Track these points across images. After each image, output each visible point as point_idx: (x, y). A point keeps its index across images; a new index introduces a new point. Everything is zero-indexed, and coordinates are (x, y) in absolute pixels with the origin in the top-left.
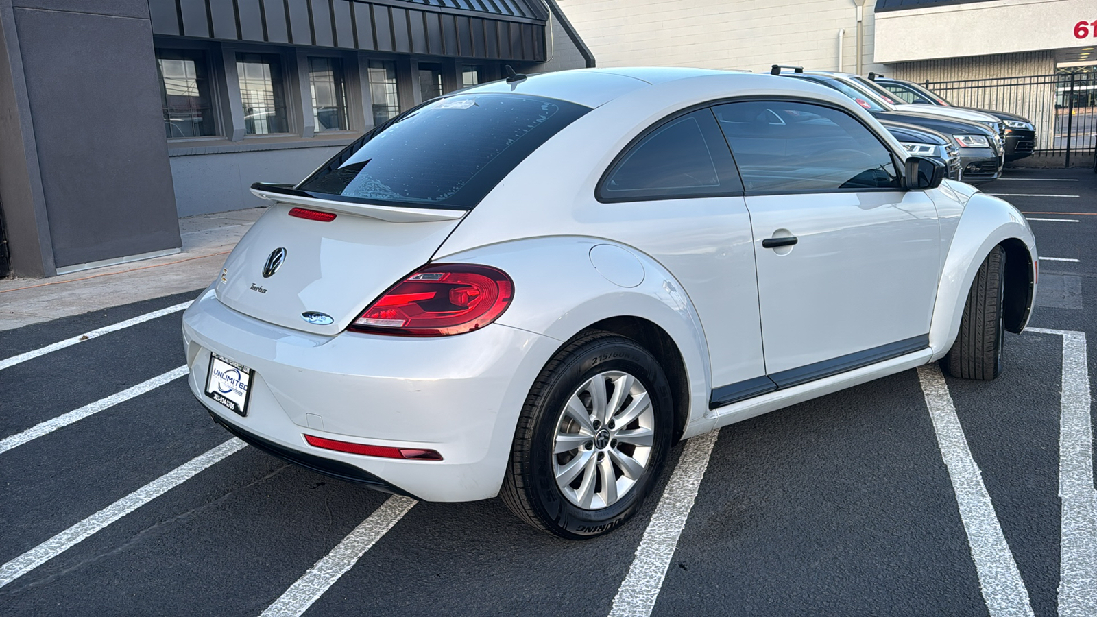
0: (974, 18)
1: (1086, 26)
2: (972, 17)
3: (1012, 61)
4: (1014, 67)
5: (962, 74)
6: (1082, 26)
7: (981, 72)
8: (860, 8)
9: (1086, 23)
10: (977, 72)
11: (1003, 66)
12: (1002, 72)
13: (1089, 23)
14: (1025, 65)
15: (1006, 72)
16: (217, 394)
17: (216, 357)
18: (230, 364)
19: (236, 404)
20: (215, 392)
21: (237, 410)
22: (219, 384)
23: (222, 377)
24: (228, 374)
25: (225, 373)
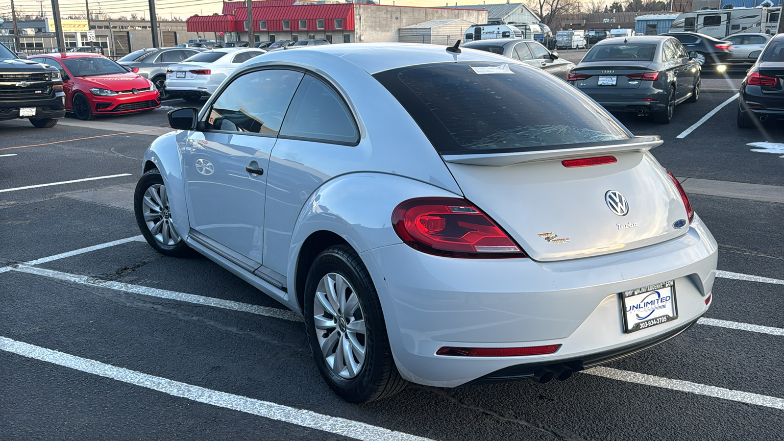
16: (642, 323)
17: (628, 296)
18: (648, 291)
19: (666, 316)
20: (639, 324)
21: (669, 319)
22: (637, 315)
23: (640, 308)
24: (645, 301)
25: (642, 302)
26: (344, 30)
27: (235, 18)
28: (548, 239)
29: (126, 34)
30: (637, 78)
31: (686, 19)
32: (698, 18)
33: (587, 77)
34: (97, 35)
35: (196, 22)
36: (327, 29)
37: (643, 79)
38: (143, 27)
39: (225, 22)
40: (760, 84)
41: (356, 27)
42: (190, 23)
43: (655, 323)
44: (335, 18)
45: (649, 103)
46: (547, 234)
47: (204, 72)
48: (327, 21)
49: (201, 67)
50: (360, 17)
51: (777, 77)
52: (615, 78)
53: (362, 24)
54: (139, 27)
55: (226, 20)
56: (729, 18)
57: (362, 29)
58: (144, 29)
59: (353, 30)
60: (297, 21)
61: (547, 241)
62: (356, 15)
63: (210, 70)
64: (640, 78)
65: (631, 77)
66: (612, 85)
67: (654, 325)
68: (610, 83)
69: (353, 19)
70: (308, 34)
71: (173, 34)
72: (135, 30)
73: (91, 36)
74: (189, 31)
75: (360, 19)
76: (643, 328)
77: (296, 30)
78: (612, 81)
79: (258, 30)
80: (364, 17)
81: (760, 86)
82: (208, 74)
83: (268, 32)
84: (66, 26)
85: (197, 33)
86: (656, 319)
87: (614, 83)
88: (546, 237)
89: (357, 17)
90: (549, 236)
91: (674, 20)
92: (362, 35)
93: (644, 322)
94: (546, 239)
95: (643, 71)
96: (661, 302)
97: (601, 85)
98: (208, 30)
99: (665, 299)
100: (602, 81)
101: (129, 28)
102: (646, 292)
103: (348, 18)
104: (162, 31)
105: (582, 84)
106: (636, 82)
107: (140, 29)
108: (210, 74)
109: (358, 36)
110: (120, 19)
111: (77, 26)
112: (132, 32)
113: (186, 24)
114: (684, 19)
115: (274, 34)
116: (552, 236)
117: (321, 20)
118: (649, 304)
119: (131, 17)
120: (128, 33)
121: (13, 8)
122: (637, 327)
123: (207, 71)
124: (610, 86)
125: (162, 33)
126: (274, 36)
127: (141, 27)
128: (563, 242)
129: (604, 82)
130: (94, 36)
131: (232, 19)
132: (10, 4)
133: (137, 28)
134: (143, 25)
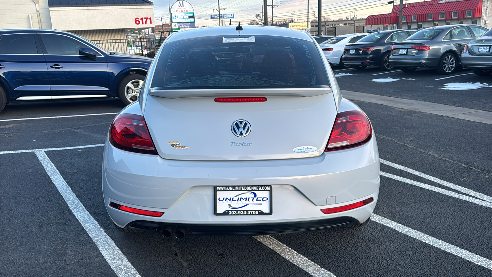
0: (95, 13)
1: (139, 20)
2: (94, 13)
3: (110, 33)
4: (111, 35)
5: (90, 37)
6: (137, 19)
7: (98, 37)
8: (37, 5)
9: (139, 19)
10: (96, 36)
11: (106, 34)
12: (107, 37)
13: (140, 19)
14: (115, 34)
15: (108, 37)
16: (231, 211)
17: (220, 191)
18: (242, 190)
19: (259, 211)
20: (228, 211)
21: (261, 213)
22: (230, 205)
23: (232, 200)
24: (240, 197)
25: (236, 197)
26: (473, 17)
27: (397, 15)
28: (173, 145)
29: (334, 29)
34: (312, 30)
35: (371, 19)
36: (460, 18)
38: (345, 24)
39: (390, 18)
41: (483, 15)
42: (367, 20)
43: (245, 213)
44: (466, 10)
46: (174, 142)
47: (329, 50)
48: (460, 12)
49: (328, 47)
50: (487, 8)
53: (488, 13)
54: (342, 24)
55: (390, 16)
57: (487, 16)
58: (345, 25)
59: (480, 17)
60: (438, 13)
61: (172, 146)
62: (484, 6)
63: (332, 48)
67: (244, 215)
69: (481, 10)
70: (445, 22)
71: (362, 27)
72: (340, 26)
73: (308, 31)
74: (367, 25)
75: (487, 9)
76: (231, 215)
77: (437, 20)
79: (411, 22)
80: (490, 8)
82: (331, 51)
83: (418, 22)
84: (298, 26)
85: (372, 26)
86: (247, 211)
88: (173, 144)
89: (484, 8)
90: (174, 144)
92: (488, 20)
93: (234, 211)
94: (172, 145)
96: (257, 200)
98: (378, 23)
99: (262, 199)
101: (336, 25)
102: (240, 190)
103: (476, 9)
104: (355, 26)
107: (343, 25)
108: (332, 51)
109: (484, 21)
110: (339, 20)
111: (304, 26)
112: (338, 27)
113: (365, 21)
115: (421, 23)
116: (177, 143)
117: (456, 12)
118: (243, 199)
119: (345, 18)
120: (335, 28)
121: (273, 18)
122: (226, 213)
123: (331, 49)
125: (355, 27)
126: (421, 25)
127: (343, 24)
128: (183, 148)
130: (310, 31)
131: (394, 16)
132: (271, 16)
133: (341, 25)
134: (345, 23)
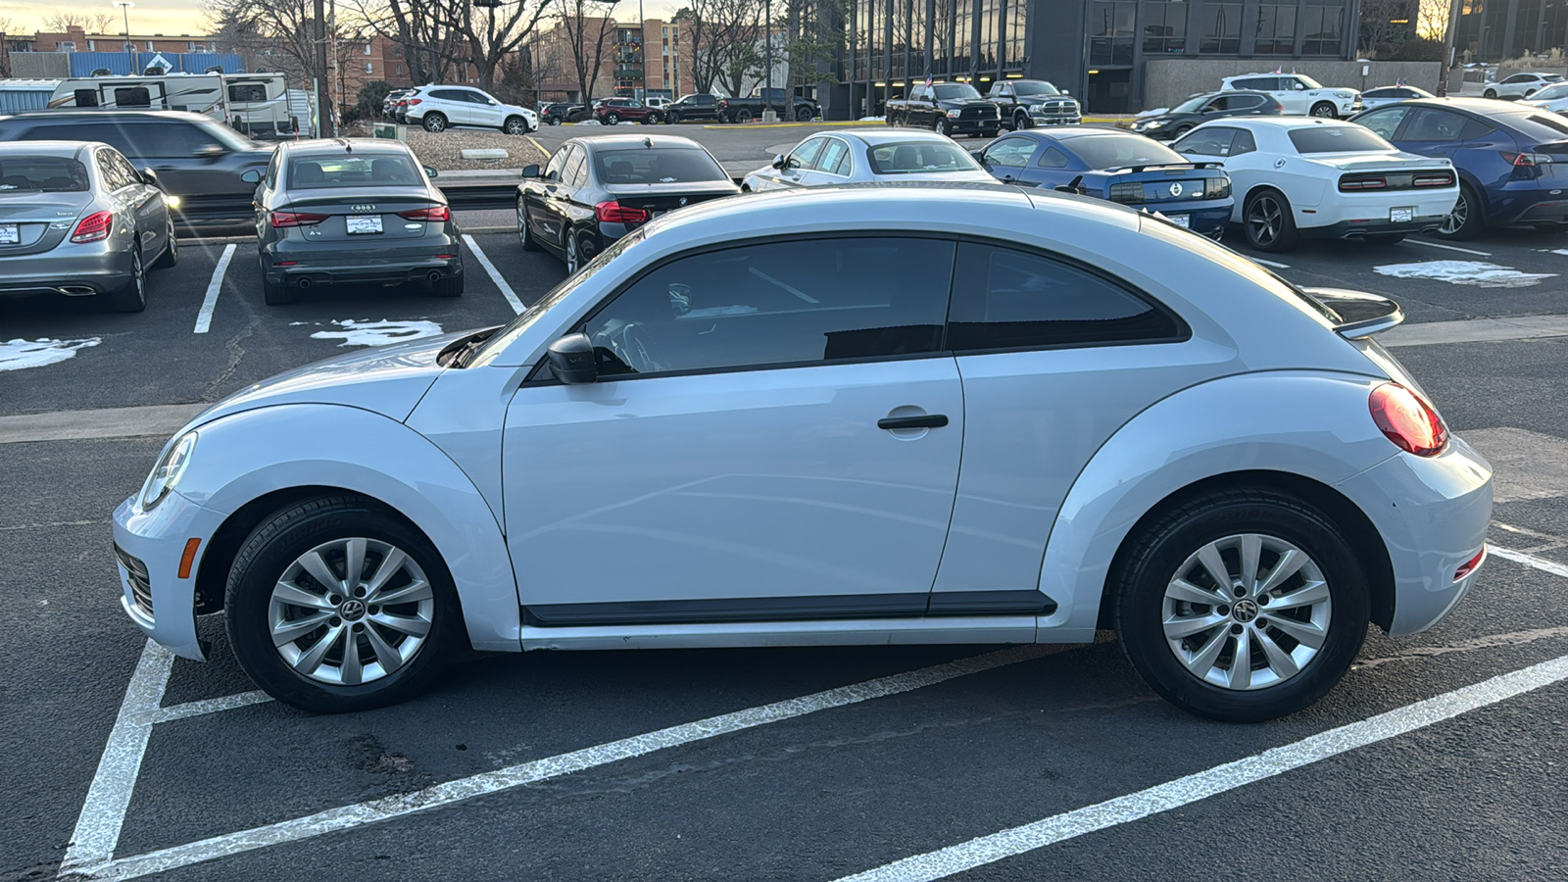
30: (419, 218)
31: (76, 91)
32: (101, 91)
33: (322, 218)
37: (430, 219)
40: (623, 220)
45: (446, 262)
51: (646, 209)
52: (378, 220)
56: (163, 93)
64: (424, 218)
65: (409, 216)
66: (377, 233)
68: (371, 229)
78: (375, 225)
81: (623, 224)
87: (380, 228)
91: (52, 92)
95: (426, 205)
97: (354, 234)
100: (354, 225)
105: (313, 233)
106: (418, 226)
114: (73, 93)
124: (371, 234)
129: (359, 227)
